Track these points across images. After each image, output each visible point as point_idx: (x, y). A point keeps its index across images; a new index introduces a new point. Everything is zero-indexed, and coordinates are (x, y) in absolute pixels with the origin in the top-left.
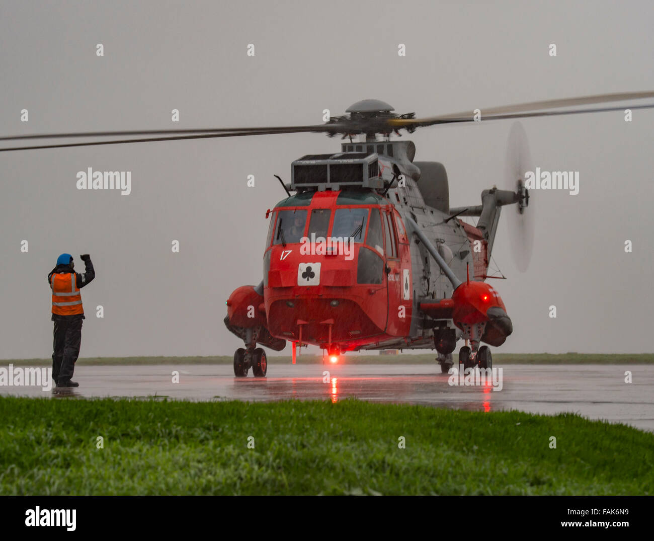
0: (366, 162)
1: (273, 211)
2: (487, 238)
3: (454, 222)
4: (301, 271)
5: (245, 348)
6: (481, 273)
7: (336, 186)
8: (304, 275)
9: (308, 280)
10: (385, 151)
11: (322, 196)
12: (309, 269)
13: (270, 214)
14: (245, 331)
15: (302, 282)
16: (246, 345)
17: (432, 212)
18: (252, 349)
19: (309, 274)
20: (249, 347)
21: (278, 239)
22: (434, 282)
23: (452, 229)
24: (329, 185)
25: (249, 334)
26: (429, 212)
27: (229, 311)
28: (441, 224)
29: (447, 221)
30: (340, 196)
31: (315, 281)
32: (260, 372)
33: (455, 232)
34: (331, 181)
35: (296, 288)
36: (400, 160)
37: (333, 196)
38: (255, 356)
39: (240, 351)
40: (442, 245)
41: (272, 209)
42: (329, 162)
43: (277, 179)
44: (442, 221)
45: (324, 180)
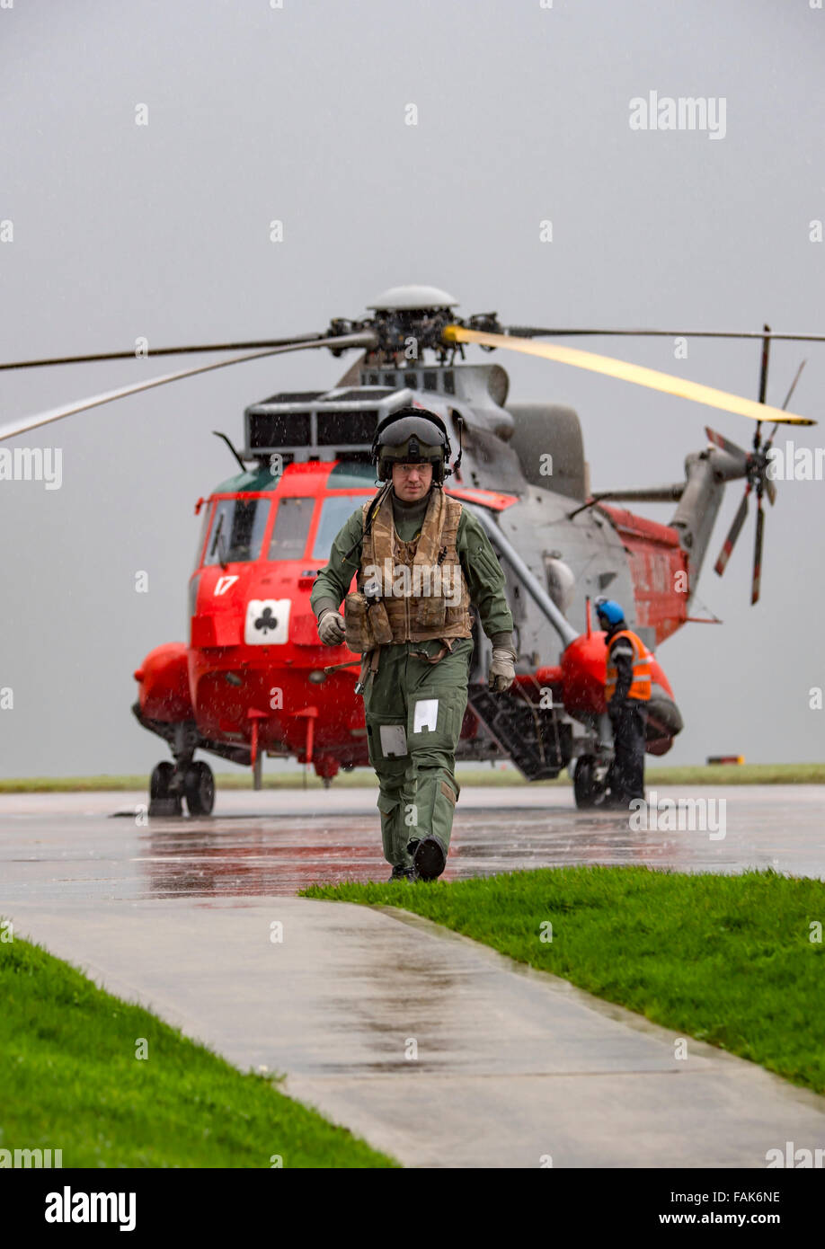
0: (382, 408)
1: (209, 502)
2: (689, 543)
3: (592, 517)
4: (252, 615)
5: (173, 761)
6: (675, 613)
7: (327, 453)
8: (259, 624)
9: (265, 633)
10: (440, 384)
11: (302, 471)
12: (267, 612)
13: (204, 507)
14: (173, 730)
15: (254, 637)
16: (175, 756)
17: (539, 499)
18: (186, 762)
19: (267, 622)
20: (180, 759)
21: (213, 553)
22: (535, 634)
23: (583, 532)
24: (315, 450)
25: (179, 734)
26: (532, 500)
27: (141, 691)
28: (559, 522)
29: (571, 516)
30: (336, 472)
31: (279, 636)
32: (201, 807)
33: (589, 536)
34: (321, 442)
35: (242, 648)
36: (469, 400)
37: (324, 470)
38: (191, 776)
39: (163, 767)
40: (555, 562)
41: (206, 497)
42: (315, 405)
43: (222, 441)
44: (561, 515)
45: (307, 442)
